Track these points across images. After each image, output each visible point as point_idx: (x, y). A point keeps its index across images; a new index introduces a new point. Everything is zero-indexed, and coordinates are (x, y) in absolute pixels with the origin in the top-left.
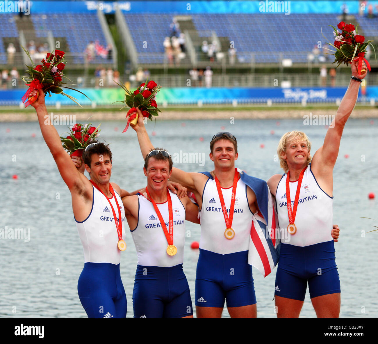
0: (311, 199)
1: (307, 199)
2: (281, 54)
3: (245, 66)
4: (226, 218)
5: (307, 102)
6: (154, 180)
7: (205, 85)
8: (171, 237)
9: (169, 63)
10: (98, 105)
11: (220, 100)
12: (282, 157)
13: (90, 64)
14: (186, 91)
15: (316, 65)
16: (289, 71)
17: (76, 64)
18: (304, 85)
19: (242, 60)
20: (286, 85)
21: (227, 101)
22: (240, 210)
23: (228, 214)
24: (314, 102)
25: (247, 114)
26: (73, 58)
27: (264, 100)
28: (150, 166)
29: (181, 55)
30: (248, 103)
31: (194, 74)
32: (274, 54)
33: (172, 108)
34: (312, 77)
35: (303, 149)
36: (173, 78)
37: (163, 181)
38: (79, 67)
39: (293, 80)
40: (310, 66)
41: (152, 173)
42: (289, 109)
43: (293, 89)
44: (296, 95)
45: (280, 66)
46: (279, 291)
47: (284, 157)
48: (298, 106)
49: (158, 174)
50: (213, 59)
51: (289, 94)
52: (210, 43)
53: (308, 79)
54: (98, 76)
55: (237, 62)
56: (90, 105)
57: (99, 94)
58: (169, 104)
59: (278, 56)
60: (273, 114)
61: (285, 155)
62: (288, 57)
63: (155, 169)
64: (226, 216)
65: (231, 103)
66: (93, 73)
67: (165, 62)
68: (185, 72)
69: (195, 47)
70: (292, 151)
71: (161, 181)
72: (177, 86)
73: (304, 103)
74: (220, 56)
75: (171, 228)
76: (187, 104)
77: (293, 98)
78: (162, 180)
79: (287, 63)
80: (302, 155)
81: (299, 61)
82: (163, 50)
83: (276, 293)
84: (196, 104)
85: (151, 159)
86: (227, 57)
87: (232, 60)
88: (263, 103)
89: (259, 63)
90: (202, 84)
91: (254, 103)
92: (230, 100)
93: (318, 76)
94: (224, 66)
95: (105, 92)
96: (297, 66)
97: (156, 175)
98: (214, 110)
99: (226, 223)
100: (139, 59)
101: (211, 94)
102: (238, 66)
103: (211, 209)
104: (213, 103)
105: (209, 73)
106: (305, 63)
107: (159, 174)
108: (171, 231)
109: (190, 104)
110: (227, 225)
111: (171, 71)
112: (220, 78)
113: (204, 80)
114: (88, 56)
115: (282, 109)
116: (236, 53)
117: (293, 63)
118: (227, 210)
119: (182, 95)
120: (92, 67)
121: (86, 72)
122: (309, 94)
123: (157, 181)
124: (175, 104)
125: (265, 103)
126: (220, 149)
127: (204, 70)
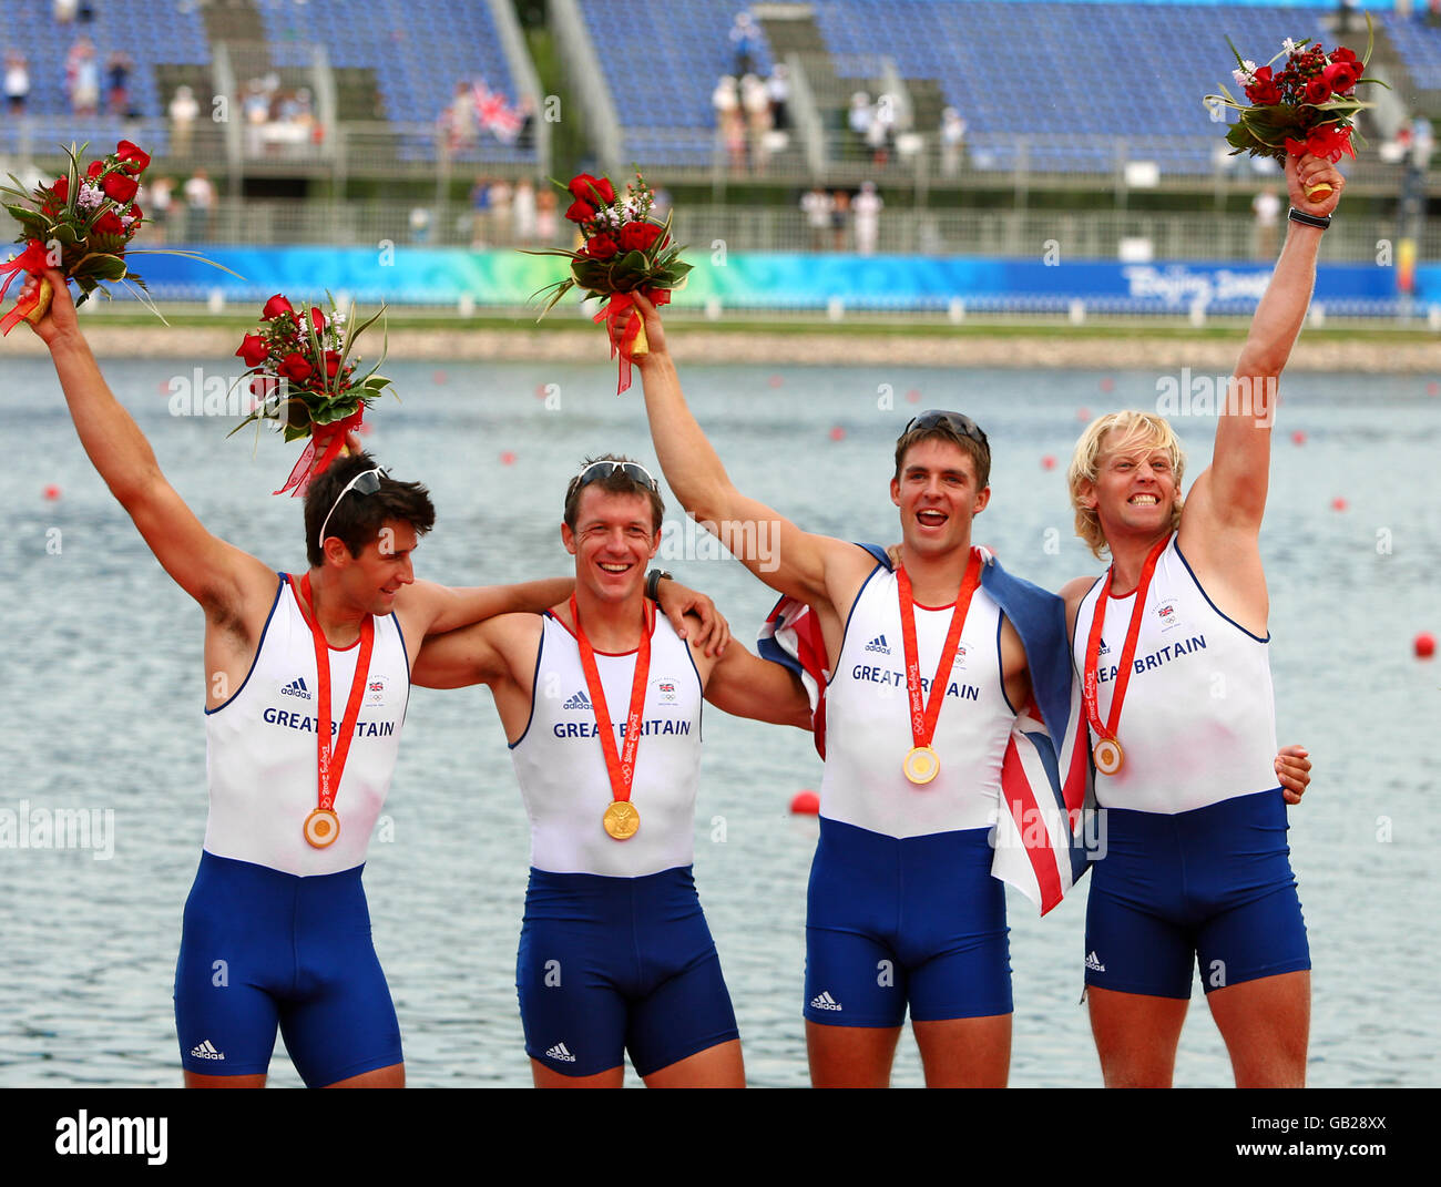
0: (1185, 653)
1: (1172, 652)
2: (1121, 145)
3: (993, 183)
4: (917, 708)
5: (1209, 312)
6: (600, 564)
7: (854, 247)
8: (625, 772)
9: (730, 168)
10: (479, 305)
11: (905, 298)
12: (1083, 498)
13: (457, 162)
14: (788, 262)
15: (1243, 185)
16: (1145, 202)
17: (409, 163)
18: (1200, 251)
19: (983, 160)
20: (1135, 250)
21: (928, 302)
22: (971, 688)
23: (926, 696)
24: (1231, 313)
25: (998, 350)
26: (399, 140)
27: (1060, 303)
28: (587, 517)
29: (775, 141)
30: (1001, 311)
31: (818, 208)
32: (1098, 145)
33: (737, 322)
34: (1226, 224)
35: (1158, 474)
36: (745, 217)
37: (633, 568)
38: (416, 173)
39: (1160, 236)
40: (1220, 187)
41: (596, 542)
42: (1145, 335)
43: (1160, 266)
44: (1171, 288)
45: (1118, 185)
46: (1100, 972)
47: (1089, 501)
48: (1177, 324)
49: (615, 541)
50: (885, 156)
51: (1147, 281)
52: (874, 100)
53: (1213, 235)
54: (484, 203)
55: (966, 167)
56: (455, 305)
57: (486, 269)
58: (726, 308)
59: (1111, 148)
60: (1089, 350)
61: (1094, 495)
62: (1145, 157)
63: (604, 526)
64: (916, 701)
65: (945, 310)
66: (466, 194)
67: (719, 160)
68: (786, 196)
69: (822, 112)
70: (1119, 480)
71: (625, 567)
72: (756, 246)
73: (1197, 318)
74: (909, 144)
75: (631, 742)
76: (791, 310)
77: (1158, 298)
78: (630, 566)
79: (1142, 176)
80: (1151, 495)
81: (1184, 168)
82: (710, 120)
83: (1092, 978)
84: (823, 309)
85: (591, 493)
86: (935, 151)
87: (951, 161)
88: (1055, 311)
89: (1044, 174)
90: (845, 239)
91: (1023, 311)
92: (939, 301)
93: (1247, 223)
94: (922, 180)
95: (508, 262)
96: (1174, 186)
97: (609, 547)
98: (886, 332)
99: (913, 726)
100: (628, 150)
101: (874, 276)
102: (971, 183)
103: (871, 674)
104: (880, 310)
105: (867, 204)
106: (1203, 177)
107: (621, 542)
108: (630, 752)
109: (802, 310)
110: (914, 733)
111: (738, 196)
112: (905, 221)
113: (853, 228)
114: (451, 136)
115: (1122, 334)
116: (966, 135)
117: (1163, 176)
118: (924, 682)
119: (774, 280)
120: (464, 174)
121: (443, 191)
122: (1215, 284)
123: (613, 568)
124: (748, 309)
125: (1060, 311)
126: (920, 474)
127: (853, 192)
